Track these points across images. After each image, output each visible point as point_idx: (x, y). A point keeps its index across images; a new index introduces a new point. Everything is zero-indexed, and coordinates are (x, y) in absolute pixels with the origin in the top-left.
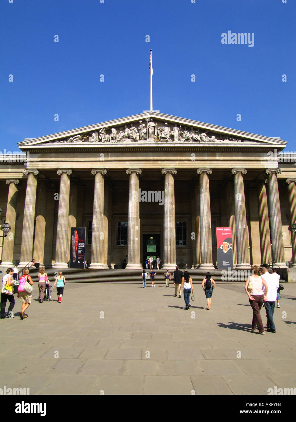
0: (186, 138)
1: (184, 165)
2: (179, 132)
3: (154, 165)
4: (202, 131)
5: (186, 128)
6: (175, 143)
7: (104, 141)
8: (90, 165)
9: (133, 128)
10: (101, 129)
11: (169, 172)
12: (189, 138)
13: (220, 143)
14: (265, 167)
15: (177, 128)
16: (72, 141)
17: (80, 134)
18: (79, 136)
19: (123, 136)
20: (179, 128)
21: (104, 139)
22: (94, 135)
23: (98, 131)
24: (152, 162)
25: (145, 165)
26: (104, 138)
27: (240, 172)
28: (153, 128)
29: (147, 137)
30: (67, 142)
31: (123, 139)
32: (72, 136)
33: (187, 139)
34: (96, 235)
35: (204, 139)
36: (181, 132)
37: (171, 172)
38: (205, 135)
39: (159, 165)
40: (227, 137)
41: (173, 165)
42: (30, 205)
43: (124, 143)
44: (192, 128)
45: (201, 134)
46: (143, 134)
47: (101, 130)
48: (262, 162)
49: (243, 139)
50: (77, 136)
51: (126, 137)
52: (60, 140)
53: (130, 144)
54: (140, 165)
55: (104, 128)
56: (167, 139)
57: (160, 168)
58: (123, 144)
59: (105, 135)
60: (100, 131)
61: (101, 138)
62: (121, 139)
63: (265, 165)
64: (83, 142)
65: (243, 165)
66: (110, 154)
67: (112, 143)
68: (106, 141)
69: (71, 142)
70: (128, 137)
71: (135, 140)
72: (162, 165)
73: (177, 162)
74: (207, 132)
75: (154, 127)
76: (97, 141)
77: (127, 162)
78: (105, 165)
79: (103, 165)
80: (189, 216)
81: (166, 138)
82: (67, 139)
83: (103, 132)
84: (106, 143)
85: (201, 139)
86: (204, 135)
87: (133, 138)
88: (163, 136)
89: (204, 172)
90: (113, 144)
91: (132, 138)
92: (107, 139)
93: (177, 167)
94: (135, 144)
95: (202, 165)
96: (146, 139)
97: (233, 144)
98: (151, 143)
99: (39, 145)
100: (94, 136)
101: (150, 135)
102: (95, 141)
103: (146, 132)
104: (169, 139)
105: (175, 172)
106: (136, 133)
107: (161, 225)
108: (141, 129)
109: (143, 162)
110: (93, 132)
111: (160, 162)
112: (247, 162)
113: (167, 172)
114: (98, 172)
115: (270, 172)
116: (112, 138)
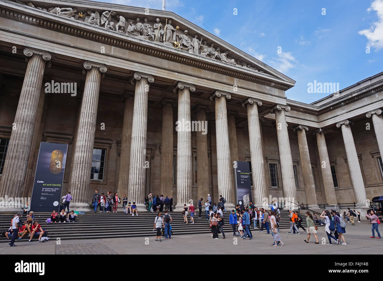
1: (203, 83)
2: (199, 45)
3: (170, 75)
4: (221, 51)
5: (205, 42)
6: (195, 54)
7: (108, 28)
8: (82, 55)
9: (147, 25)
11: (186, 87)
12: (211, 54)
13: (240, 67)
14: (277, 103)
15: (197, 40)
17: (73, 7)
18: (71, 9)
20: (200, 41)
21: (109, 26)
22: (93, 15)
24: (167, 71)
25: (159, 72)
26: (109, 24)
27: (256, 102)
29: (164, 39)
30: (49, 11)
32: (60, 6)
33: (210, 55)
35: (224, 59)
36: (201, 45)
37: (189, 88)
39: (175, 76)
40: (245, 64)
41: (191, 80)
43: (136, 37)
45: (222, 54)
46: (160, 35)
47: (105, 12)
48: (274, 97)
49: (260, 69)
50: (67, 9)
51: (138, 31)
53: (144, 41)
54: (152, 71)
55: (110, 11)
57: (176, 81)
59: (109, 21)
60: (103, 13)
61: (104, 24)
62: (132, 32)
63: (276, 100)
64: (76, 18)
65: (258, 96)
66: (113, 47)
68: (110, 28)
70: (141, 34)
71: (151, 38)
72: (179, 77)
73: (196, 78)
74: (227, 54)
75: (173, 31)
76: (97, 24)
77: (136, 64)
79: (102, 59)
81: (187, 47)
83: (107, 16)
84: (111, 30)
85: (222, 59)
87: (149, 35)
88: (184, 43)
89: (223, 95)
91: (147, 36)
92: (112, 27)
93: (195, 84)
94: (151, 43)
95: (221, 87)
96: (162, 42)
97: (252, 71)
98: (169, 47)
100: (94, 17)
101: (167, 39)
102: (94, 24)
103: (164, 34)
104: (190, 49)
105: (193, 89)
106: (151, 31)
108: (157, 29)
109: (156, 69)
110: (93, 10)
111: (176, 73)
112: (262, 94)
113: (184, 87)
114: (95, 67)
115: (281, 108)
116: (120, 27)
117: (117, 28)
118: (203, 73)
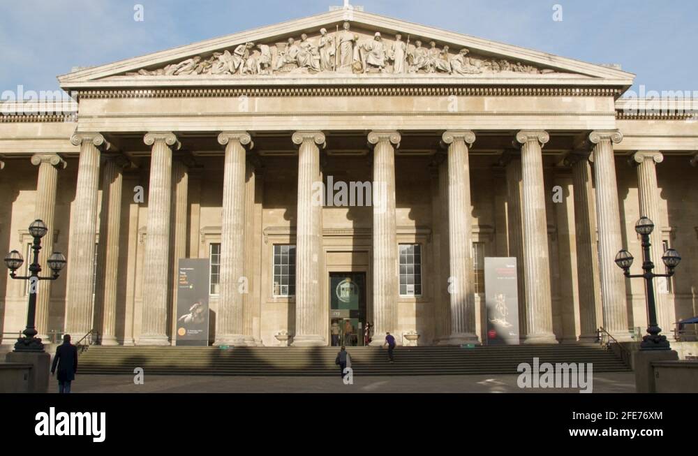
0: (421, 67)
1: (416, 123)
2: (405, 52)
3: (353, 123)
4: (455, 49)
5: (419, 43)
6: (395, 76)
7: (245, 73)
9: (307, 44)
10: (237, 46)
11: (383, 138)
12: (427, 66)
13: (492, 76)
14: (589, 128)
15: (401, 43)
16: (175, 72)
17: (192, 57)
18: (190, 60)
19: (285, 61)
20: (406, 44)
22: (222, 58)
23: (231, 50)
24: (346, 117)
25: (332, 123)
26: (246, 65)
27: (535, 138)
28: (350, 45)
29: (337, 63)
30: (164, 74)
31: (285, 69)
32: (176, 62)
33: (423, 69)
34: (229, 273)
35: (458, 66)
36: (409, 53)
37: (389, 138)
38: (461, 59)
39: (361, 123)
40: (508, 64)
41: (391, 123)
42: (87, 210)
43: (288, 75)
44: (433, 44)
45: (452, 57)
46: (328, 57)
47: (237, 49)
48: (581, 118)
49: (540, 68)
50: (186, 62)
51: (291, 63)
52: (150, 69)
53: (300, 79)
55: (244, 44)
56: (380, 68)
57: (364, 130)
58: (285, 79)
59: (246, 59)
60: (236, 51)
61: (239, 66)
62: (281, 68)
63: (587, 123)
64: (199, 74)
66: (257, 99)
67: (261, 77)
69: (174, 75)
70: (297, 64)
71: (311, 69)
72: (369, 123)
73: (401, 118)
74: (465, 54)
75: (353, 42)
76: (229, 71)
77: (295, 118)
78: (247, 124)
80: (428, 231)
81: (377, 66)
82: (165, 68)
83: (242, 54)
84: (249, 76)
85: (452, 69)
86: (458, 60)
87: (307, 66)
88: (372, 61)
89: (458, 137)
90: (263, 79)
91: (305, 67)
93: (401, 128)
94: (312, 79)
97: (518, 78)
98: (344, 76)
99: (106, 81)
100: (224, 62)
101: (342, 61)
102: (225, 72)
104: (383, 68)
105: (397, 139)
106: (313, 55)
107: (367, 252)
108: (323, 47)
109: (327, 118)
110: (222, 51)
111: (364, 117)
112: (549, 118)
113: (379, 138)
114: (233, 139)
115: (599, 138)
116: (262, 65)
117: (259, 67)
118: (415, 104)
